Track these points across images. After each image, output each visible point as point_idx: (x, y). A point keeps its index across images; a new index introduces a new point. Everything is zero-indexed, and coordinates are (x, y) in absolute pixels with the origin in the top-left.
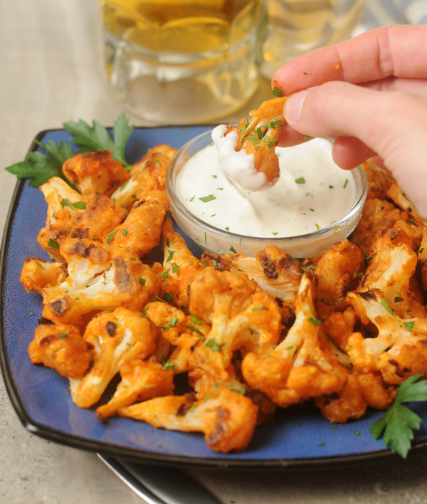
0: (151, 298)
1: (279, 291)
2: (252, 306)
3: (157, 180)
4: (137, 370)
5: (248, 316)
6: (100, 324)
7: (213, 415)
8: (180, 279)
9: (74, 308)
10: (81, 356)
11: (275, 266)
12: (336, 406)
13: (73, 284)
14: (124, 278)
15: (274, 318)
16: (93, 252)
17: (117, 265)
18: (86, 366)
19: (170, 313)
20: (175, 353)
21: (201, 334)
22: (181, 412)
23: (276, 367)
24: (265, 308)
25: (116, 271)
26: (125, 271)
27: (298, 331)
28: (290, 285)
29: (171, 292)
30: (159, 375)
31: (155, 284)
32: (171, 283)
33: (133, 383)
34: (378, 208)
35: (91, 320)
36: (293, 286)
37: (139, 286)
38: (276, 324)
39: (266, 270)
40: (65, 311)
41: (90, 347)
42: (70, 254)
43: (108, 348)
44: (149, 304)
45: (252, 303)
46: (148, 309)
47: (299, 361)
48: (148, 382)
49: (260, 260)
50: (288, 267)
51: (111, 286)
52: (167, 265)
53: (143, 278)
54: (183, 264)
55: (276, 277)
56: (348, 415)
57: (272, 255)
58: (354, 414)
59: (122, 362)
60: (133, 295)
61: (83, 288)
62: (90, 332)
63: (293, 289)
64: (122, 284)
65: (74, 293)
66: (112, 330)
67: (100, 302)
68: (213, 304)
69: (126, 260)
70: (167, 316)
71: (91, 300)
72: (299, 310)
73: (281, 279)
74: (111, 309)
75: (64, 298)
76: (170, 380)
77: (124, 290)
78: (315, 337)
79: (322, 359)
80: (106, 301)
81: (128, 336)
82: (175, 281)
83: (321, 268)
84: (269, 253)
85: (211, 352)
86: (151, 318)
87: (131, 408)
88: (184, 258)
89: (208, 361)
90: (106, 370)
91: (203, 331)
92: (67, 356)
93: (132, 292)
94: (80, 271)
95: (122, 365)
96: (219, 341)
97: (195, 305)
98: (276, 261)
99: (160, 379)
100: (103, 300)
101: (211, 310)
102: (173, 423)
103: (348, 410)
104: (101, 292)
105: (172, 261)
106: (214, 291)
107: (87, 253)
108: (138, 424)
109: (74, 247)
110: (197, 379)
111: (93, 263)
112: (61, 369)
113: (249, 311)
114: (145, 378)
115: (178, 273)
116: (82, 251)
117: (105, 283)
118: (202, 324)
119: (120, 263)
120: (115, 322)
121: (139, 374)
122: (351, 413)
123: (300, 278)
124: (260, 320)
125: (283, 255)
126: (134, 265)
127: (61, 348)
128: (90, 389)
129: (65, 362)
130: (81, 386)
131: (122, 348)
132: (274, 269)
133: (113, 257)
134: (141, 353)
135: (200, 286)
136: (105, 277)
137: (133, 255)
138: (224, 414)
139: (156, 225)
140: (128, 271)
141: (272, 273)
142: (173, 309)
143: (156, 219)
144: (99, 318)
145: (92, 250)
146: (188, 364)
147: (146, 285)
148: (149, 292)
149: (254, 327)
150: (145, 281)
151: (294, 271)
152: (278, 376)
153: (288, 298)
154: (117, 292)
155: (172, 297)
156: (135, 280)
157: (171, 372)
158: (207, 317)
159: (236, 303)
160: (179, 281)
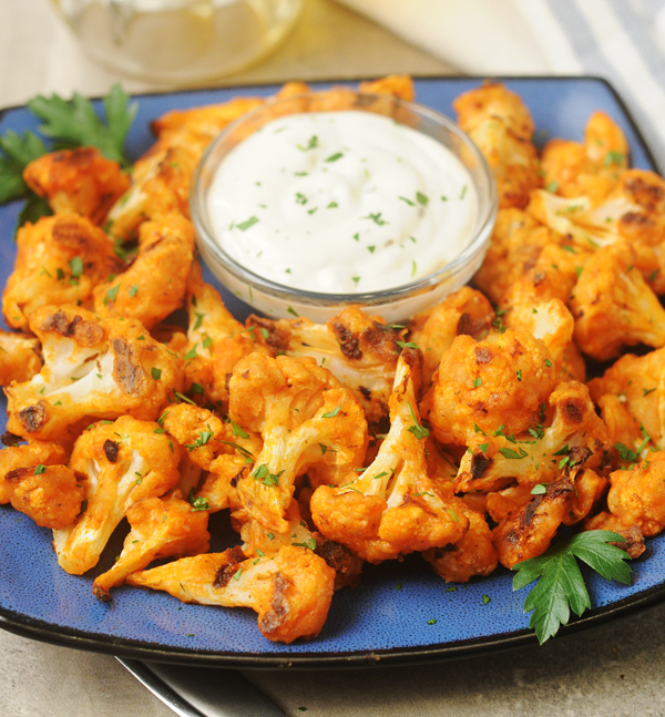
0: (171, 398)
1: (364, 377)
2: (323, 411)
3: (176, 194)
4: (154, 515)
5: (317, 427)
6: (94, 443)
7: (267, 585)
8: (214, 359)
9: (54, 419)
10: (68, 496)
11: (357, 340)
12: (453, 560)
13: (52, 377)
14: (128, 372)
15: (357, 426)
16: (79, 330)
17: (117, 350)
18: (77, 510)
19: (200, 420)
20: (209, 481)
21: (247, 454)
22: (221, 579)
23: (360, 509)
24: (343, 414)
25: (116, 360)
26: (129, 359)
27: (394, 448)
28: (381, 368)
29: (202, 381)
30: (186, 523)
31: (176, 375)
32: (200, 367)
33: (147, 536)
34: (516, 225)
35: (81, 434)
36: (385, 371)
37: (152, 382)
38: (359, 436)
39: (343, 347)
40: (42, 424)
41: (81, 478)
42: (46, 331)
43: (108, 480)
44: (168, 410)
45: (322, 404)
46: (166, 417)
47: (396, 498)
48: (170, 533)
49: (334, 331)
50: (378, 342)
51: (109, 382)
52: (194, 335)
53: (158, 367)
54: (218, 335)
55: (360, 357)
56: (472, 573)
57: (352, 324)
58: (479, 571)
59: (129, 502)
60: (144, 397)
61: (67, 384)
62: (81, 454)
63: (385, 376)
64: (126, 381)
65: (54, 395)
66: (112, 452)
67: (93, 406)
68: (264, 410)
69: (130, 341)
70: (195, 428)
71: (80, 405)
72: (395, 413)
73: (368, 359)
74: (112, 418)
75: (39, 403)
76: (203, 527)
77: (129, 390)
78: (420, 457)
79: (431, 492)
80: (102, 406)
81: (138, 463)
82: (206, 364)
83: (429, 334)
84: (347, 321)
85: (262, 486)
86: (171, 431)
87: (146, 573)
88: (221, 325)
89: (257, 501)
90: (106, 517)
91: (249, 447)
92: (48, 499)
93: (141, 394)
94: (61, 357)
95: (130, 508)
96: (273, 469)
97: (236, 410)
98: (358, 333)
99: (187, 529)
100: (98, 404)
101: (262, 417)
102: (210, 595)
103: (471, 565)
104: (95, 392)
105: (202, 330)
106: (264, 391)
107: (70, 331)
108: (158, 596)
109: (52, 321)
110: (245, 523)
111: (80, 344)
112: (39, 517)
113: (318, 418)
114: (166, 529)
115: (212, 349)
116: (63, 327)
117: (100, 376)
118: (248, 437)
119: (120, 347)
120: (117, 440)
121: (156, 522)
122: (475, 570)
123: (396, 360)
124: (336, 432)
125: (369, 325)
126: (143, 349)
127: (37, 487)
128: (84, 549)
129: (45, 509)
130: (69, 542)
131: (128, 479)
132: (356, 346)
133: (110, 337)
134: (157, 487)
135: (243, 384)
136: (99, 367)
137: (140, 331)
138: (284, 585)
139: (180, 278)
140: (135, 360)
141: (352, 351)
142: (205, 414)
143: (179, 269)
144: (93, 433)
145: (77, 326)
146: (228, 500)
147: (163, 378)
148: (167, 389)
149: (327, 443)
150: (160, 371)
151: (385, 347)
152: (364, 523)
153: (377, 388)
154: (118, 392)
155: (203, 390)
156: (145, 373)
157: (205, 515)
158: (256, 426)
159: (300, 405)
160: (213, 363)
